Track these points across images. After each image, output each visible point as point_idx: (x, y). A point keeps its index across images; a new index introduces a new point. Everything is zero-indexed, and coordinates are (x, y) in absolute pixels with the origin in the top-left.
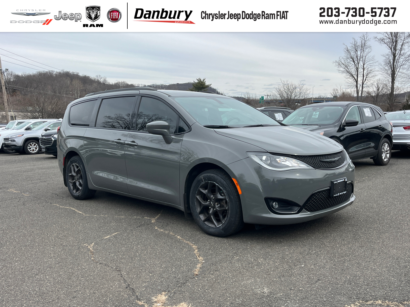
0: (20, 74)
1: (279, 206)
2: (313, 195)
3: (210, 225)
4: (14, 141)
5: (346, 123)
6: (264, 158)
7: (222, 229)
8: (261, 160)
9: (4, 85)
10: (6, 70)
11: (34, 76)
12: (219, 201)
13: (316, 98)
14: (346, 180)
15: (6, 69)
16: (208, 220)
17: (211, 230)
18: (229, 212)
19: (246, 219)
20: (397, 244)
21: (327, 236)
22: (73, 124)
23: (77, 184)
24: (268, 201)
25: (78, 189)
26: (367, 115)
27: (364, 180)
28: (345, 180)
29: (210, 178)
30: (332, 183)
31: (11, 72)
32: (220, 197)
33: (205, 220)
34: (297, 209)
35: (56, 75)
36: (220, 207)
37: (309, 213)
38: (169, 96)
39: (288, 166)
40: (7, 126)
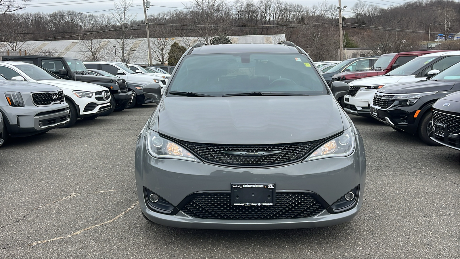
0: (385, 8)
1: (159, 201)
9: (342, 23)
10: (344, 8)
15: (344, 6)
30: (232, 185)
31: (376, 6)
34: (173, 209)
35: (426, 4)
37: (191, 218)
38: (188, 55)
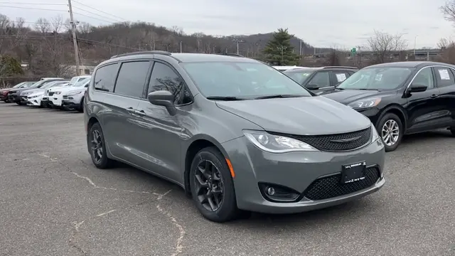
1: (276, 192)
2: (318, 180)
3: (208, 208)
4: (72, 98)
5: (412, 89)
6: (261, 137)
7: (218, 214)
8: (257, 139)
9: (76, 38)
11: (110, 27)
12: (216, 182)
13: (419, 50)
14: (364, 164)
16: (206, 202)
17: (208, 214)
18: (224, 195)
19: (240, 206)
20: (414, 244)
21: (336, 228)
22: (97, 89)
23: (99, 152)
24: (263, 186)
25: (99, 158)
26: (443, 78)
27: (427, 156)
28: (362, 163)
29: (206, 157)
30: (343, 167)
32: (216, 178)
33: (203, 203)
34: (296, 197)
36: (217, 189)
37: (312, 201)
38: (180, 62)
39: (289, 148)
40: (70, 82)
